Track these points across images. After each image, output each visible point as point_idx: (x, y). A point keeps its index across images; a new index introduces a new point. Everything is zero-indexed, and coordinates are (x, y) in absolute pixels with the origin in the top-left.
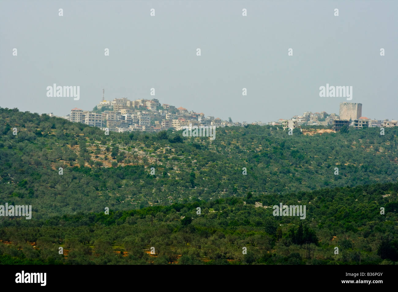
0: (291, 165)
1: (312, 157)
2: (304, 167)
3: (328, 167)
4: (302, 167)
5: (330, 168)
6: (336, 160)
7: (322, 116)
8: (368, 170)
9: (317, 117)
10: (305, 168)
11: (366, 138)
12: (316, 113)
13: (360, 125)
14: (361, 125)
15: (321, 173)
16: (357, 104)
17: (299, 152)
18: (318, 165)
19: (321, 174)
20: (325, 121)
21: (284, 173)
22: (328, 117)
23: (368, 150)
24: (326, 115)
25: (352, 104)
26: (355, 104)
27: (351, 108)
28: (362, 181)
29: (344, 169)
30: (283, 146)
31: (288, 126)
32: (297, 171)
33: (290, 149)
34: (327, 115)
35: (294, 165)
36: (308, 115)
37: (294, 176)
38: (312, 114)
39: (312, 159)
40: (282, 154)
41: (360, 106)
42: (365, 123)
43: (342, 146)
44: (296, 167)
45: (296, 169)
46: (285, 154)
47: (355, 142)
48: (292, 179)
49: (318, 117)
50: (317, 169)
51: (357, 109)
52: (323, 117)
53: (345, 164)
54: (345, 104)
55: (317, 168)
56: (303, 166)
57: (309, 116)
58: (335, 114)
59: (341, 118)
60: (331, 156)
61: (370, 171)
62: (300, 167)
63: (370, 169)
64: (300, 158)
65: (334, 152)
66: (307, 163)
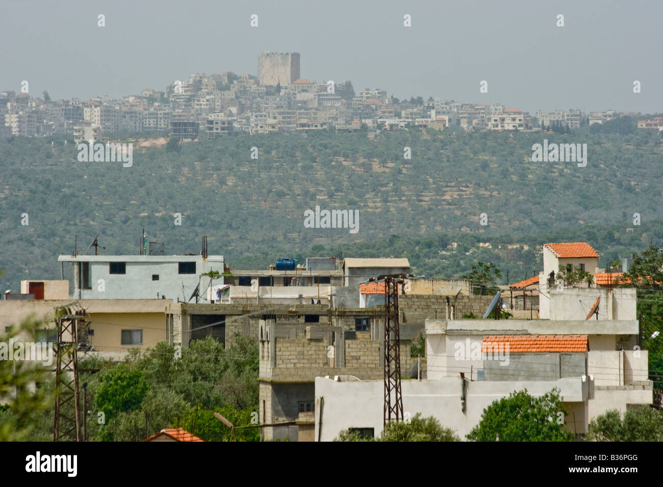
0: (59, 222)
1: (99, 204)
2: (83, 224)
3: (125, 222)
4: (79, 224)
5: (129, 223)
6: (142, 208)
7: (225, 80)
8: (197, 224)
9: (214, 82)
10: (84, 226)
11: (209, 159)
12: (214, 76)
13: (217, 129)
14: (219, 130)
15: (111, 233)
16: (290, 55)
17: (75, 196)
18: (109, 219)
19: (112, 235)
20: (230, 90)
21: (45, 237)
22: (235, 82)
23: (208, 184)
24: (231, 77)
25: (281, 54)
26: (287, 54)
27: (280, 61)
28: (182, 244)
29: (155, 223)
30: (48, 186)
31: (83, 138)
32: (69, 232)
33: (61, 192)
34: (236, 78)
35: (65, 222)
36: (198, 79)
37: (62, 242)
38: (205, 77)
39: (97, 208)
40: (44, 202)
41: (296, 57)
42: (226, 125)
43: (161, 179)
44: (68, 224)
45: (68, 228)
46: (49, 202)
47: (185, 170)
48: (59, 247)
49: (217, 82)
50: (104, 227)
51: (290, 64)
52: (227, 82)
53: (157, 215)
54: (268, 55)
55: (104, 225)
56: (81, 222)
57: (200, 81)
58: (249, 75)
59: (261, 81)
60: (135, 200)
61: (201, 225)
62: (76, 225)
63: (201, 221)
64: (75, 208)
65: (142, 191)
66: (87, 215)
